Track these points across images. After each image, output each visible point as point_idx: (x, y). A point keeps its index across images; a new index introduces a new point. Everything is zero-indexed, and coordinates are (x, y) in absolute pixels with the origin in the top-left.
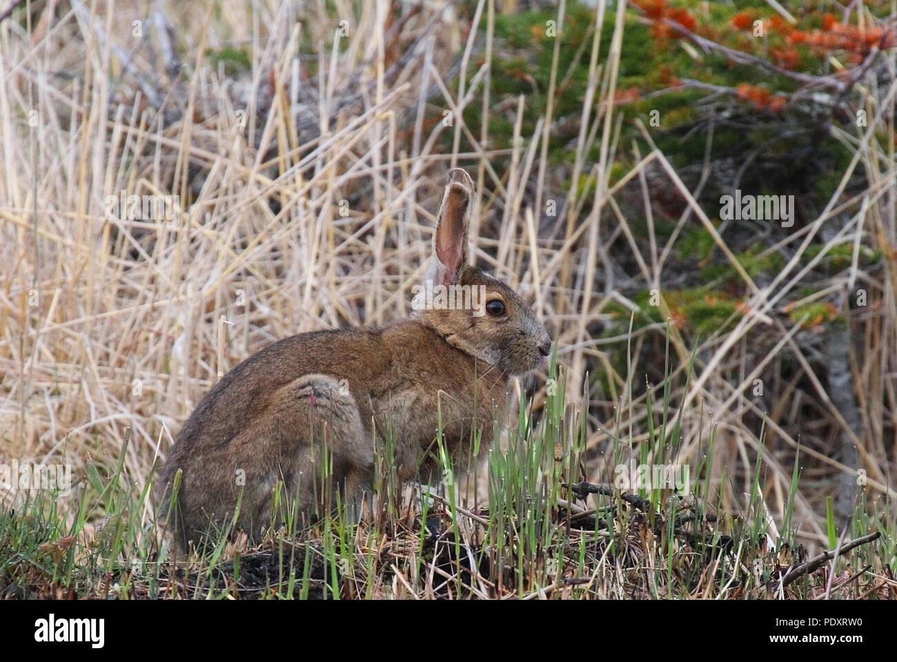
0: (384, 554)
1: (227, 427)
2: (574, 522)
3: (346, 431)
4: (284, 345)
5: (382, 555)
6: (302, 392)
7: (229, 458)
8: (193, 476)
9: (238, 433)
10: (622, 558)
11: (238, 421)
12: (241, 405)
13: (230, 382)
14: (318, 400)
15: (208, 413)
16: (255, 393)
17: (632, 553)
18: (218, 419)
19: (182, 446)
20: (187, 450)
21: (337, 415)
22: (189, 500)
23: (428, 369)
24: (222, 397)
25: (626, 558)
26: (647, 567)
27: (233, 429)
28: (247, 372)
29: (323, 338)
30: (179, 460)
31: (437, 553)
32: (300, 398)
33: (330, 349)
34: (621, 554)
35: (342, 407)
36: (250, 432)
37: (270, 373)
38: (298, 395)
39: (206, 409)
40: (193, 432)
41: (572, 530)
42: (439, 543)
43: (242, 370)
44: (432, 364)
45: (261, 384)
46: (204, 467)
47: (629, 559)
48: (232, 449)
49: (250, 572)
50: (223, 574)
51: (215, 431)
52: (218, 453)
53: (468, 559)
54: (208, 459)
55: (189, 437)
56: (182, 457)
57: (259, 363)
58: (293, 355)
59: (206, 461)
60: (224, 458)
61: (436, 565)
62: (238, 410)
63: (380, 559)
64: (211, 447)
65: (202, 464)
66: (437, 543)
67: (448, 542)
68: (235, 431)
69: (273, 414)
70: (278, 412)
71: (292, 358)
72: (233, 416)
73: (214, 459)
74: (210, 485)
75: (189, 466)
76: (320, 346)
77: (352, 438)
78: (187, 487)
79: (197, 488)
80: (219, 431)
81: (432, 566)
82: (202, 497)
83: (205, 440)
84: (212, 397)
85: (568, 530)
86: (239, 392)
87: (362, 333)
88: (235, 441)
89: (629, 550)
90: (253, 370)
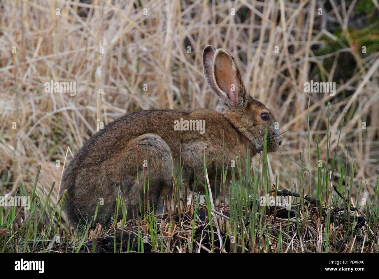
0: (175, 236)
1: (101, 154)
2: (279, 213)
3: (163, 166)
4: (136, 114)
5: (174, 237)
6: (142, 142)
7: (100, 171)
8: (80, 178)
9: (107, 159)
10: (303, 236)
11: (107, 151)
12: (110, 143)
13: (105, 131)
14: (150, 148)
15: (91, 146)
16: (119, 139)
17: (309, 232)
18: (96, 150)
19: (76, 162)
20: (78, 164)
21: (159, 157)
22: (77, 192)
23: (215, 134)
24: (100, 138)
25: (306, 235)
26: (317, 240)
27: (104, 156)
28: (115, 126)
29: (157, 112)
30: (74, 169)
31: (202, 238)
32: (141, 145)
33: (160, 118)
34: (303, 233)
35: (162, 153)
36: (113, 160)
37: (128, 129)
38: (141, 143)
39: (91, 144)
40: (83, 155)
41: (277, 218)
42: (204, 231)
43: (112, 125)
44: (218, 132)
45: (123, 134)
46: (87, 174)
47: (307, 236)
48: (103, 167)
49: (102, 247)
50: (88, 248)
51: (95, 156)
52: (94, 168)
53: (219, 240)
54: (89, 171)
55: (80, 158)
56: (75, 168)
57: (122, 123)
58: (140, 120)
59: (88, 171)
60: (98, 171)
61: (202, 244)
62: (108, 146)
63: (172, 239)
64: (92, 164)
65: (86, 173)
66: (202, 231)
67: (208, 231)
68: (105, 157)
69: (126, 152)
70: (129, 151)
71: (140, 122)
72: (105, 149)
73: (93, 171)
74: (89, 185)
75: (79, 173)
76: (155, 116)
77: (166, 169)
78: (76, 184)
79: (82, 185)
80: (97, 156)
81: (200, 245)
82: (84, 191)
83: (88, 160)
84: (94, 138)
85: (275, 218)
86: (110, 137)
87: (179, 112)
88: (105, 162)
89: (308, 231)
90: (118, 126)
